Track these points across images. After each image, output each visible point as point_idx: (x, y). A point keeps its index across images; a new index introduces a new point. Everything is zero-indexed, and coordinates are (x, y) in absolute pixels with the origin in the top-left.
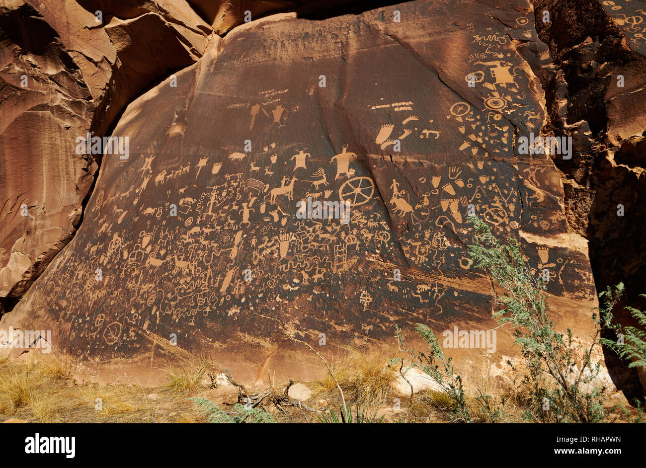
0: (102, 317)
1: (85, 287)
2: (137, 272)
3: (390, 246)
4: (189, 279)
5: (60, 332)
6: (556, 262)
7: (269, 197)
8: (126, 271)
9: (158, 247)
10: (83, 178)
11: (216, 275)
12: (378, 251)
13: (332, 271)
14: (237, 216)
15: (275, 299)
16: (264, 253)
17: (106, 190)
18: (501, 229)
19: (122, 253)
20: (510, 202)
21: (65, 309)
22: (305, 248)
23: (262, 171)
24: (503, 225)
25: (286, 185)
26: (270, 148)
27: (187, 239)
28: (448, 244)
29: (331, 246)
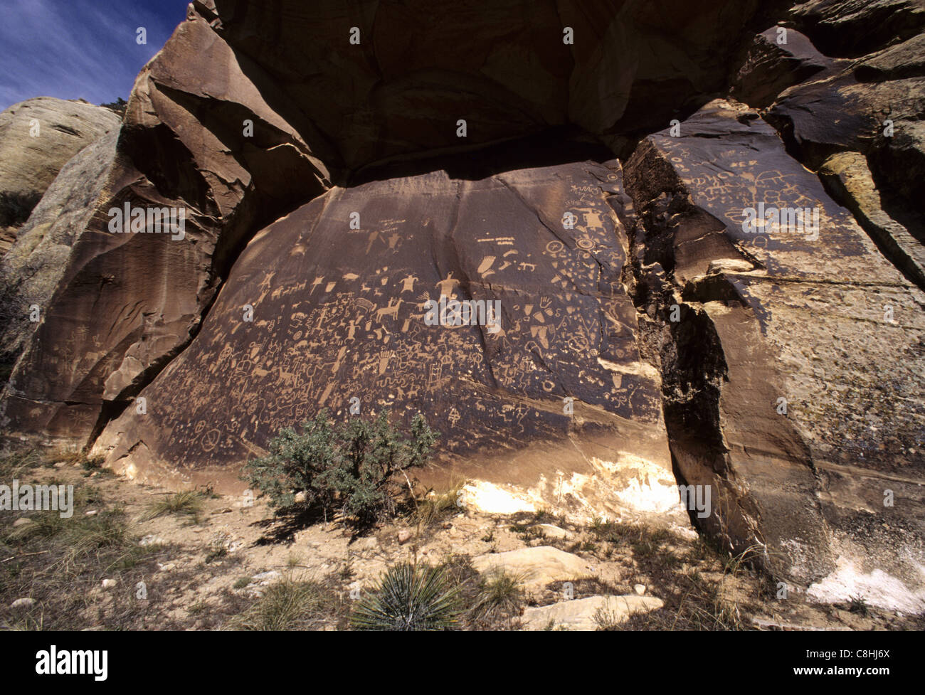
0: (203, 424)
1: (192, 393)
2: (242, 381)
3: (481, 367)
4: (291, 390)
5: (161, 437)
6: (627, 388)
7: (375, 316)
8: (232, 379)
9: (265, 358)
10: (204, 289)
11: (317, 387)
12: (470, 372)
13: (425, 388)
14: (343, 333)
15: (369, 413)
16: (364, 368)
17: (226, 302)
18: (582, 356)
19: (230, 363)
20: (592, 331)
21: (169, 415)
22: (403, 365)
23: (372, 291)
24: (584, 352)
25: (392, 305)
26: (382, 271)
27: (294, 351)
28: (534, 367)
29: (427, 365)
